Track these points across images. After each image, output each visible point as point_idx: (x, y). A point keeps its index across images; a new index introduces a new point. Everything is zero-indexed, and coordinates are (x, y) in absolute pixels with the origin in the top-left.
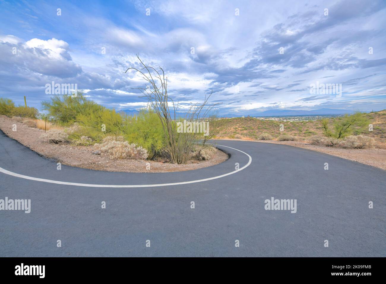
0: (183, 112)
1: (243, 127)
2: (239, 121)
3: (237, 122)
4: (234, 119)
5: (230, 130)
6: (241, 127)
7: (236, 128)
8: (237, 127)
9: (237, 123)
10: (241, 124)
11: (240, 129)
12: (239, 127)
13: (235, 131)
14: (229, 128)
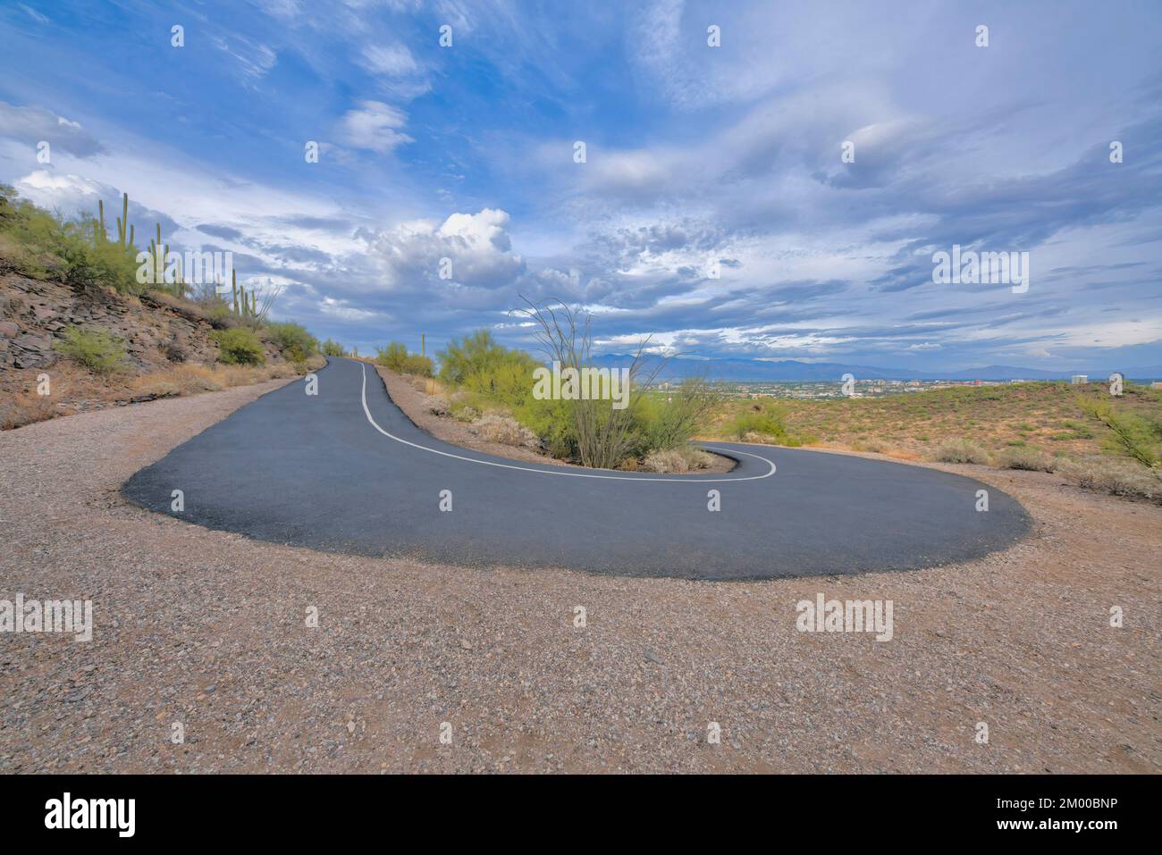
0: (776, 360)
1: (1069, 426)
2: (1046, 399)
3: (1031, 403)
4: (1016, 389)
5: (991, 435)
6: (1056, 426)
7: (1025, 428)
8: (1030, 421)
9: (1034, 407)
10: (1054, 410)
11: (1045, 430)
12: (1045, 424)
13: (1019, 439)
14: (986, 425)
